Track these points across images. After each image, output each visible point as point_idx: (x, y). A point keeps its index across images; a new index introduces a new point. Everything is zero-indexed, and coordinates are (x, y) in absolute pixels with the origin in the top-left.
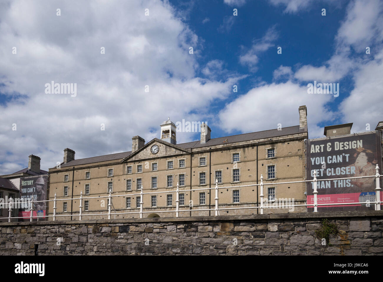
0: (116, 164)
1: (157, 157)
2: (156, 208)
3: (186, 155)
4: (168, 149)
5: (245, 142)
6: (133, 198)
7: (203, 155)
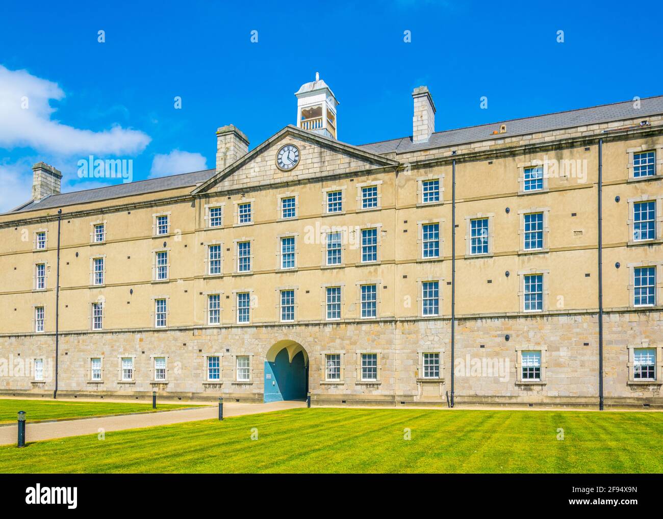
0: (176, 202)
1: (295, 178)
2: (293, 325)
3: (380, 173)
4: (328, 154)
5: (563, 132)
6: (228, 297)
7: (431, 172)
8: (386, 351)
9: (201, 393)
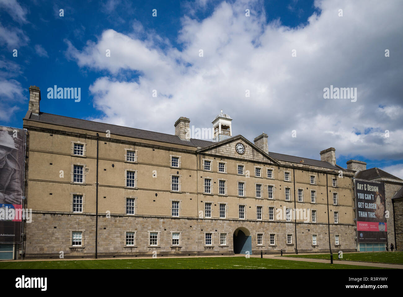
0: (185, 152)
1: (244, 158)
2: (244, 221)
3: (274, 165)
4: (255, 152)
6: (215, 205)
7: (287, 170)
8: (278, 233)
9: (203, 252)
